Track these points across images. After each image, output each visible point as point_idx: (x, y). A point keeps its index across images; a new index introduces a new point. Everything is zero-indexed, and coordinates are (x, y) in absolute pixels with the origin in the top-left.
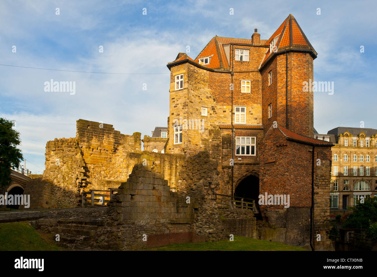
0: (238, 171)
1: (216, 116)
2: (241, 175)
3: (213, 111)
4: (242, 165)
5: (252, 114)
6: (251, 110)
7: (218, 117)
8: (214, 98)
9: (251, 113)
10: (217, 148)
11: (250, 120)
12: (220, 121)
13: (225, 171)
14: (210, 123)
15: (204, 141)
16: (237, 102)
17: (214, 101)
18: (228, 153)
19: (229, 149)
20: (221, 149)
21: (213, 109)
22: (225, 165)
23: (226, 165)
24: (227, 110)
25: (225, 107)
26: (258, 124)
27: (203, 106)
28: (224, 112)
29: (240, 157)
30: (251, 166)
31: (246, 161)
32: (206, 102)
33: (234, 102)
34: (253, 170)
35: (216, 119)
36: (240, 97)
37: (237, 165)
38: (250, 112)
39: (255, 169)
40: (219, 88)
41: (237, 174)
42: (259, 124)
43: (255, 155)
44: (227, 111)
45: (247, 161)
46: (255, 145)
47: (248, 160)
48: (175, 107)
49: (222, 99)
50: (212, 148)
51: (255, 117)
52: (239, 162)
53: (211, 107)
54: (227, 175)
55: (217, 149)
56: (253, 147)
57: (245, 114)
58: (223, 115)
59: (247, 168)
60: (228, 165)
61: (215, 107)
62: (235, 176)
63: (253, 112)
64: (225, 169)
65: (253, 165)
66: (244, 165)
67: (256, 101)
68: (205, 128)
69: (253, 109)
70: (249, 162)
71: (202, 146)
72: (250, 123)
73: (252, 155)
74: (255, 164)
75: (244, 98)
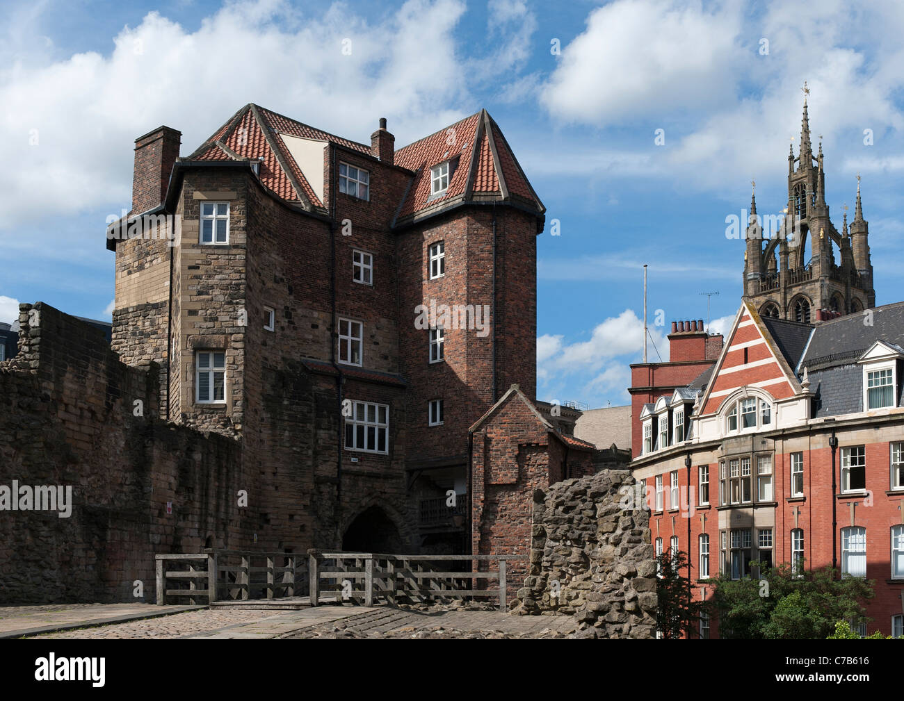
0: (350, 491)
1: (293, 334)
2: (357, 503)
3: (287, 320)
4: (360, 478)
5: (376, 343)
6: (374, 331)
7: (298, 339)
8: (291, 284)
9: (374, 340)
10: (301, 425)
11: (372, 358)
12: (304, 351)
13: (322, 490)
14: (280, 353)
15: (269, 403)
16: (343, 304)
17: (290, 294)
18: (332, 442)
19: (332, 432)
20: (312, 429)
21: (288, 314)
22: (324, 474)
23: (327, 474)
24: (320, 322)
25: (316, 314)
26: (389, 371)
27: (268, 302)
28: (315, 326)
29: (355, 454)
30: (379, 480)
31: (367, 468)
32: (273, 292)
33: (337, 303)
34: (381, 493)
35: (294, 344)
36: (351, 293)
37: (347, 477)
38: (372, 336)
39: (386, 491)
40: (300, 258)
41: (347, 499)
42: (391, 373)
43: (387, 454)
44: (320, 326)
45: (369, 466)
46: (386, 425)
47: (373, 464)
48: (200, 293)
49: (309, 291)
50: (291, 424)
51: (383, 352)
52: (352, 467)
53: (283, 308)
54: (330, 502)
55: (303, 427)
56: (382, 431)
57: (361, 339)
58: (311, 337)
59: (370, 485)
60: (330, 475)
61: (292, 309)
62: (343, 504)
63: (379, 339)
64: (322, 486)
65: (382, 479)
66: (363, 477)
67: (385, 311)
68: (270, 366)
69: (379, 331)
70: (375, 471)
71: (264, 415)
72: (374, 367)
73: (381, 452)
74: (386, 477)
75: (359, 298)
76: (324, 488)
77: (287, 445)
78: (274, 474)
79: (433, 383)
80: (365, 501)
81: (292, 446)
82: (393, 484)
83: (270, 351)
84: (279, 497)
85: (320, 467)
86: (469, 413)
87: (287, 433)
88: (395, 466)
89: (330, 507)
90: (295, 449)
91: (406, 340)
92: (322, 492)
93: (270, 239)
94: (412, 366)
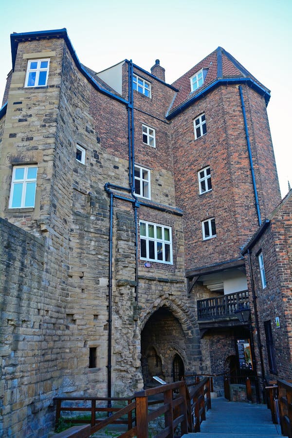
0: (145, 293)
1: (100, 170)
2: (151, 303)
3: (95, 160)
4: (152, 282)
5: (160, 185)
6: (158, 177)
8: (99, 136)
9: (159, 183)
11: (157, 195)
13: (122, 292)
14: (89, 182)
15: (78, 218)
16: (136, 156)
17: (99, 142)
18: (130, 251)
19: (130, 243)
21: (96, 156)
22: (124, 278)
23: (127, 278)
24: (120, 165)
25: (117, 159)
26: (169, 205)
27: (80, 143)
28: (116, 167)
30: (167, 284)
31: (158, 274)
32: (84, 137)
34: (169, 295)
35: (100, 177)
36: (141, 150)
37: (143, 281)
38: (157, 180)
39: (173, 293)
40: (106, 121)
41: (143, 300)
42: (171, 206)
43: (172, 264)
44: (120, 168)
46: (170, 243)
47: (162, 271)
48: (20, 121)
49: (112, 143)
50: (96, 235)
51: (165, 191)
52: (146, 273)
53: (92, 150)
54: (129, 303)
56: (167, 246)
57: (149, 181)
58: (113, 174)
59: (161, 289)
60: (129, 279)
61: (99, 153)
62: (140, 304)
63: (162, 182)
64: (122, 288)
65: (169, 284)
66: (155, 282)
67: (165, 165)
68: (81, 190)
69: (161, 177)
70: (164, 277)
71: (73, 227)
72: (159, 201)
73: (167, 263)
74: (172, 282)
75: (147, 154)
76: (124, 290)
77: (94, 253)
78: (81, 277)
79: (204, 208)
80: (158, 302)
81: (97, 254)
82: (177, 288)
83: (80, 177)
84: (85, 298)
85: (121, 272)
86: (239, 224)
87: (93, 243)
88: (178, 274)
89: (130, 307)
90: (99, 256)
91: (180, 183)
92: (123, 294)
93: (83, 102)
94: (185, 200)
